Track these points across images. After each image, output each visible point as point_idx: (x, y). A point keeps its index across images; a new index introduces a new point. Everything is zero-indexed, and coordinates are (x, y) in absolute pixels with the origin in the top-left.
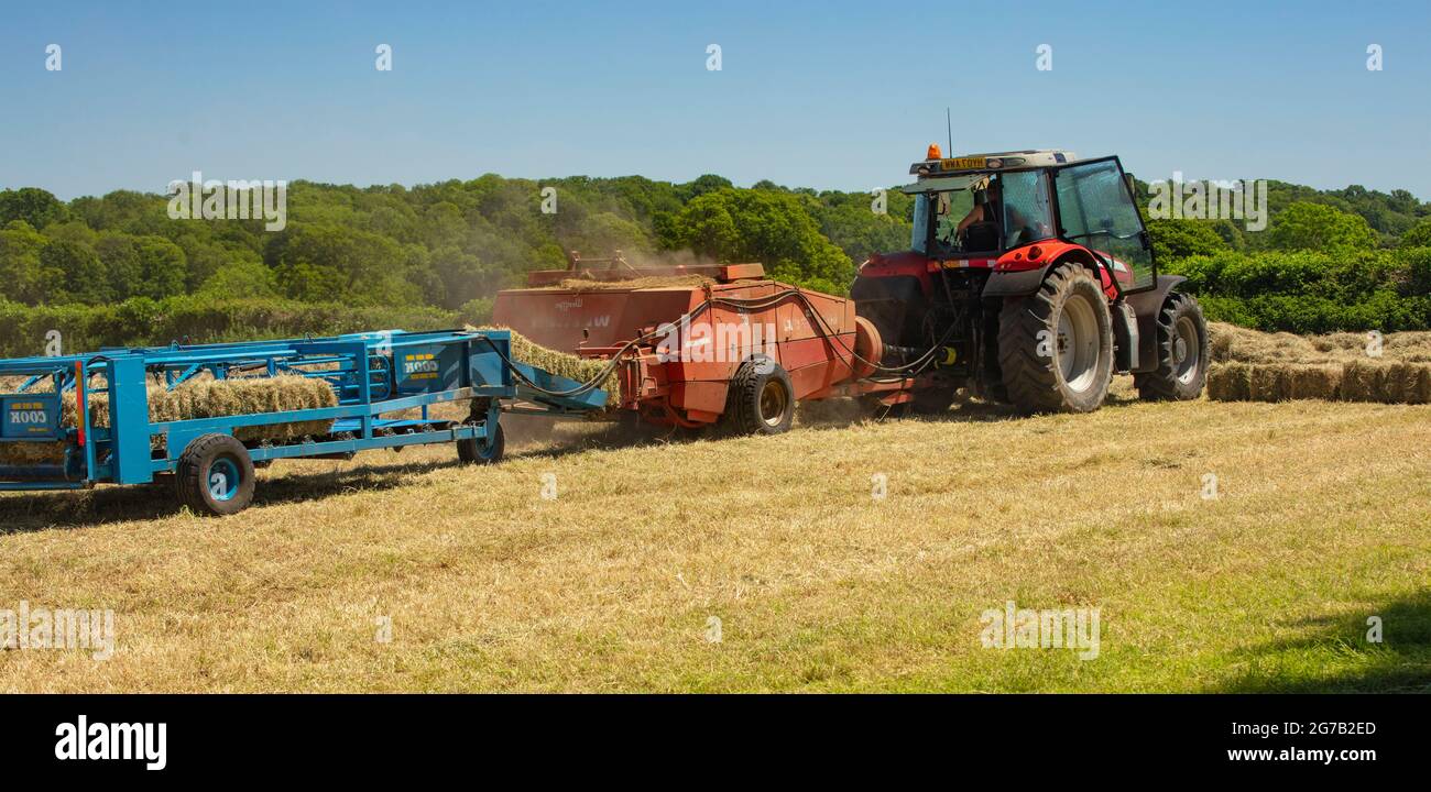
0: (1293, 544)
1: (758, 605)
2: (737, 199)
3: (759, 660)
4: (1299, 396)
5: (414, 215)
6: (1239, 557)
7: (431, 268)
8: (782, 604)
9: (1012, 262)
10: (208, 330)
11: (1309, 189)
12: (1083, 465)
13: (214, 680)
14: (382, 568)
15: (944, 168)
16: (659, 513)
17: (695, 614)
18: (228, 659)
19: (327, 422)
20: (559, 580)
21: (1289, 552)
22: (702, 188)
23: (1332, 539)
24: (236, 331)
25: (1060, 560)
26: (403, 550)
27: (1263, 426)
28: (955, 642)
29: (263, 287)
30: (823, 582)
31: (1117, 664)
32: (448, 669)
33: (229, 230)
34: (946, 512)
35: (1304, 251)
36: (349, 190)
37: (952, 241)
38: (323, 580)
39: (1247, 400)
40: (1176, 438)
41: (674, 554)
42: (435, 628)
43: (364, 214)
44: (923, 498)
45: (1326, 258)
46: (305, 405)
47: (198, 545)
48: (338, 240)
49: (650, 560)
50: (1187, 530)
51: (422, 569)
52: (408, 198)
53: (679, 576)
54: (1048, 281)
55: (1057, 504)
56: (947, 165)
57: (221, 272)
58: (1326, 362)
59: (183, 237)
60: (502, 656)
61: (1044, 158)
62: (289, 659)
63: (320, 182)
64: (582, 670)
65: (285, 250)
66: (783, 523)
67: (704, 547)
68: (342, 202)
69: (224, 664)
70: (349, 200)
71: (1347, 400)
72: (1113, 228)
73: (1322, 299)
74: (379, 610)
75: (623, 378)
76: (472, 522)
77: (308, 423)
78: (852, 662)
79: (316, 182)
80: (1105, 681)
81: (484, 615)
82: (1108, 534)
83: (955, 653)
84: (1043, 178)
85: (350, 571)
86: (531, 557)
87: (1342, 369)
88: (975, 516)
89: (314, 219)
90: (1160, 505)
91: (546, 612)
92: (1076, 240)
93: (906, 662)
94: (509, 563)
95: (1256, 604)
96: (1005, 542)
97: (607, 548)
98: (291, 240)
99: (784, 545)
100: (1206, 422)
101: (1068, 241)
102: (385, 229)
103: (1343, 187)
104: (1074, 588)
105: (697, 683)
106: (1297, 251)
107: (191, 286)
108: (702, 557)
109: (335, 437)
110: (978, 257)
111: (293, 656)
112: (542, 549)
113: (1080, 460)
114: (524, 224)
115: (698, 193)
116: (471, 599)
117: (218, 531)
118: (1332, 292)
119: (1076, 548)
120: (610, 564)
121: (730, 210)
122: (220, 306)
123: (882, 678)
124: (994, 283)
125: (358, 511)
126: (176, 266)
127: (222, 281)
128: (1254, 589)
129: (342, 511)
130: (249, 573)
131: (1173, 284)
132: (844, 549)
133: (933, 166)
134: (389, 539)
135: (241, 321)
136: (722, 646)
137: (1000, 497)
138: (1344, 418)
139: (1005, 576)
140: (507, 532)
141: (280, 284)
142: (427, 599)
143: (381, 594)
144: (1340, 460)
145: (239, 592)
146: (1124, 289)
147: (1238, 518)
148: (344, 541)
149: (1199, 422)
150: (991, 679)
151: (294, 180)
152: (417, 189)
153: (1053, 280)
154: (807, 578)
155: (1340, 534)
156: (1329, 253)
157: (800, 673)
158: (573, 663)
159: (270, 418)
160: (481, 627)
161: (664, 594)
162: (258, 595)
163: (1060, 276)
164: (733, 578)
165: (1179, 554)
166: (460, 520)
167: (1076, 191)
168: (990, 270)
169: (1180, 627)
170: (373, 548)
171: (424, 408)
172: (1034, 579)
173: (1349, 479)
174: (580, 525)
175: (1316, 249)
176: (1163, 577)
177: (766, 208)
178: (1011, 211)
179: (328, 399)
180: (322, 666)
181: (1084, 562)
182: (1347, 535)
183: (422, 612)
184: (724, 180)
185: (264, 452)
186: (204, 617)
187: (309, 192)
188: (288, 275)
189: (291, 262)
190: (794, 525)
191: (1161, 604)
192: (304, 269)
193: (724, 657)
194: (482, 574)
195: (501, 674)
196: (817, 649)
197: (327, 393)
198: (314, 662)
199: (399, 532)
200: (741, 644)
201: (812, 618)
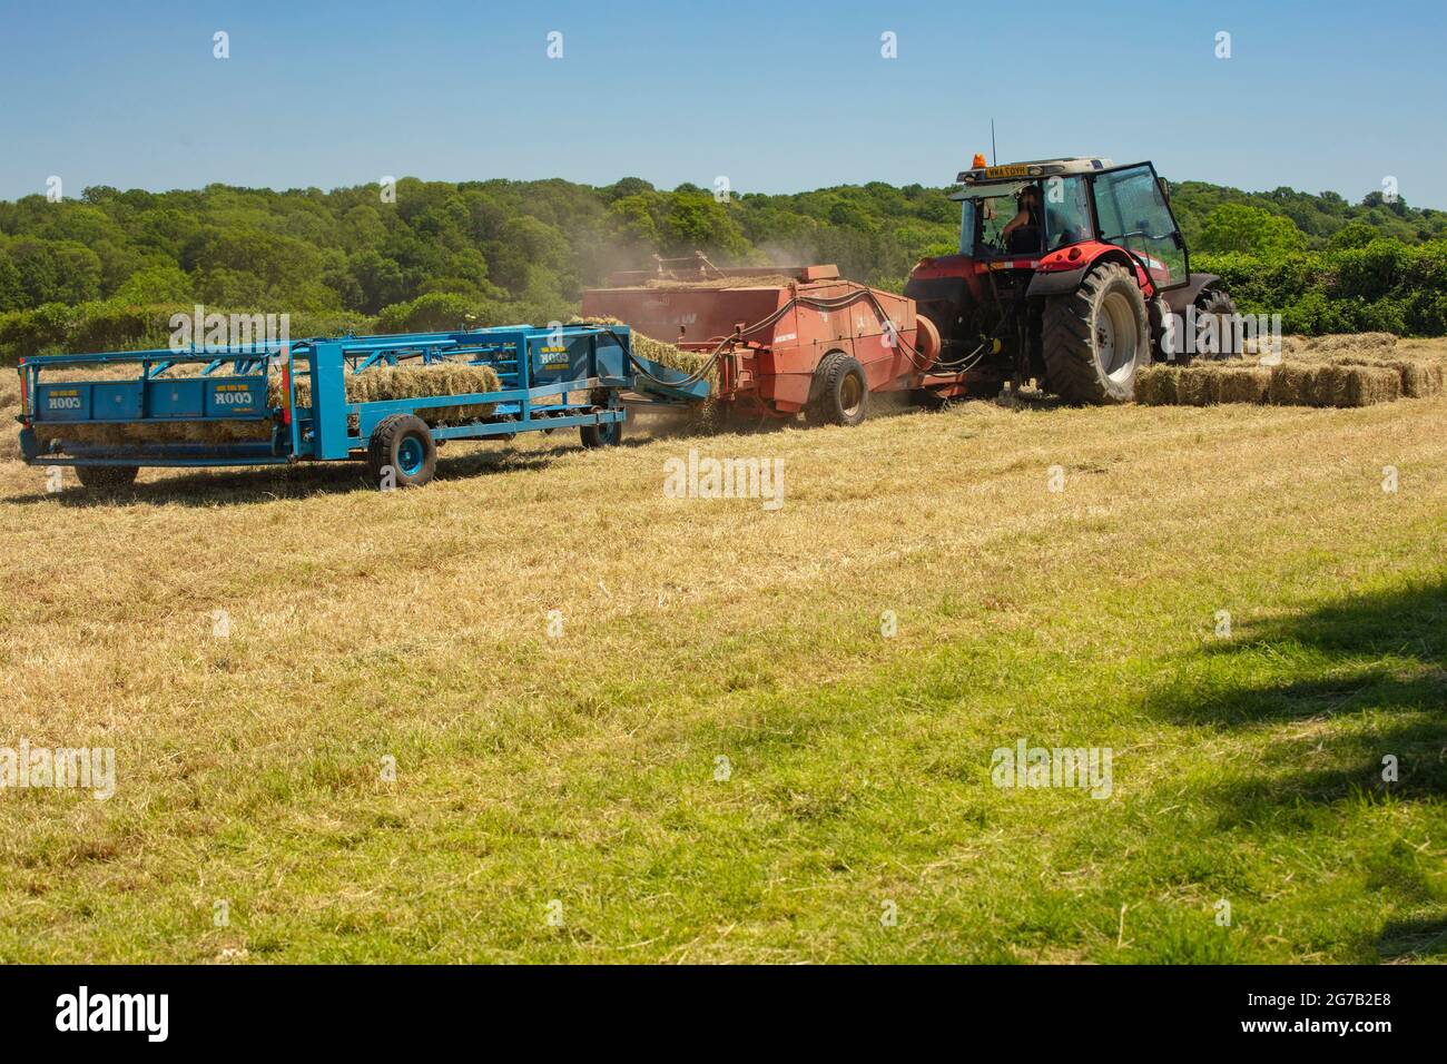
0: (1220, 550)
1: (680, 613)
2: (659, 202)
3: (681, 668)
4: (1227, 400)
5: (331, 218)
6: (1166, 562)
7: (348, 273)
8: (705, 612)
9: (1054, 263)
10: (123, 336)
11: (1237, 191)
12: (1010, 471)
13: (131, 691)
14: (299, 576)
15: (989, 175)
16: (580, 519)
17: (617, 623)
18: (143, 669)
19: (492, 405)
20: (479, 589)
21: (1216, 557)
22: (624, 191)
23: (1260, 543)
24: (151, 337)
25: (985, 566)
26: (320, 558)
27: (1190, 430)
28: (880, 650)
29: (180, 293)
30: (746, 589)
31: (1044, 671)
32: (367, 678)
33: (145, 235)
34: (871, 518)
35: (1232, 254)
36: (266, 194)
37: (998, 244)
38: (240, 589)
39: (1175, 404)
40: (1102, 443)
41: (595, 561)
42: (354, 638)
43: (281, 218)
44: (847, 505)
45: (1255, 261)
46: (474, 389)
47: (113, 555)
48: (256, 245)
49: (570, 568)
50: (1114, 536)
51: (340, 577)
52: (326, 202)
53: (601, 584)
54: (1087, 281)
55: (982, 509)
56: (992, 173)
57: (137, 277)
58: (1254, 365)
59: (99, 242)
60: (421, 666)
61: (1082, 165)
62: (206, 669)
63: (237, 186)
64: (502, 680)
65: (201, 255)
66: (706, 530)
67: (625, 554)
68: (259, 206)
69: (140, 675)
70: (267, 204)
71: (1275, 404)
72: (1147, 230)
73: (1249, 302)
74: (296, 619)
75: (721, 369)
76: (391, 530)
77: (476, 406)
78: (775, 670)
79: (232, 185)
80: (1030, 688)
81: (403, 624)
82: (1034, 539)
83: (879, 660)
84: (1082, 184)
85: (267, 580)
86: (450, 565)
87: (1270, 372)
88: (900, 522)
89: (231, 223)
90: (1087, 511)
91: (466, 621)
92: (1113, 241)
93: (830, 670)
94: (429, 571)
95: (1184, 610)
96: (930, 549)
97: (528, 556)
98: (207, 245)
99: (706, 552)
100: (1133, 426)
101: (1106, 242)
102: (303, 234)
103: (1271, 189)
104: (999, 595)
105: (619, 692)
106: (1225, 254)
107: (106, 292)
108: (623, 565)
109: (499, 419)
110: (1021, 259)
111: (210, 666)
112: (461, 557)
113: (1005, 466)
114: (443, 228)
115: (620, 196)
116: (390, 608)
117: (134, 540)
118: (1260, 295)
119: (1002, 554)
120: (530, 572)
121: (651, 214)
122: (136, 311)
123: (806, 686)
124: (1036, 282)
125: (276, 520)
126: (90, 272)
127: (137, 286)
128: (1182, 594)
129: (259, 519)
130: (164, 582)
131: (1205, 284)
132: (765, 556)
133: (978, 174)
134: (306, 548)
135: (157, 327)
136: (644, 654)
137: (924, 502)
138: (1272, 422)
139: (930, 582)
140: (426, 540)
141: (197, 289)
142: (346, 608)
143: (299, 603)
144: (1267, 465)
145: (154, 602)
146: (1159, 286)
147: (1165, 523)
148: (261, 550)
149: (1126, 426)
150: (916, 687)
151: (210, 184)
152: (336, 192)
153: (1091, 280)
154: (730, 586)
155: (1268, 539)
156: (1257, 256)
157: (722, 682)
158: (493, 672)
159: (444, 401)
160: (400, 637)
161: (585, 602)
162: (175, 605)
163: (1098, 276)
164: (655, 585)
165: (1106, 560)
166: (380, 528)
167: (1113, 194)
168: (1033, 271)
169: (1106, 634)
170: (292, 557)
171: (564, 395)
172: (959, 586)
173: (1277, 483)
174: (500, 532)
175: (1244, 251)
176: (1089, 582)
177: (687, 210)
178: (1052, 215)
179: (493, 384)
180: (239, 676)
181: (1010, 568)
182: (1276, 541)
183: (340, 622)
184: (645, 183)
185: (440, 432)
186: (119, 627)
187: (227, 196)
188: (205, 280)
189: (207, 267)
190: (717, 533)
191: (1088, 610)
192: (221, 274)
193: (646, 665)
194: (401, 582)
195: (421, 684)
196: (740, 657)
197: (492, 379)
198: (231, 673)
199: (317, 540)
200: (663, 652)
201: (735, 626)
